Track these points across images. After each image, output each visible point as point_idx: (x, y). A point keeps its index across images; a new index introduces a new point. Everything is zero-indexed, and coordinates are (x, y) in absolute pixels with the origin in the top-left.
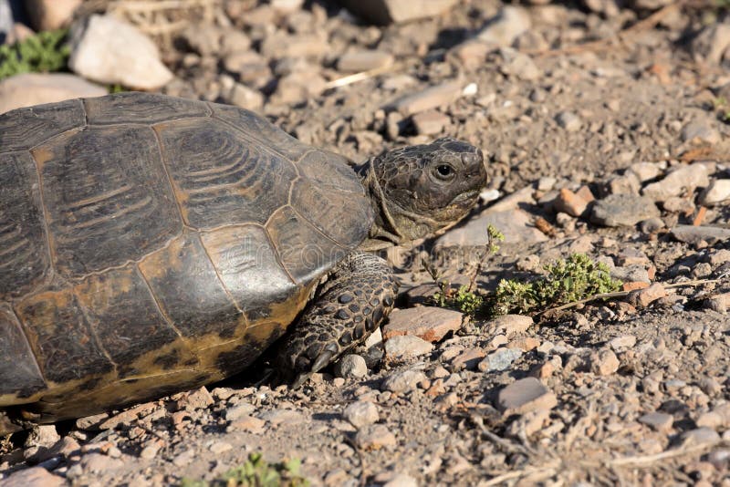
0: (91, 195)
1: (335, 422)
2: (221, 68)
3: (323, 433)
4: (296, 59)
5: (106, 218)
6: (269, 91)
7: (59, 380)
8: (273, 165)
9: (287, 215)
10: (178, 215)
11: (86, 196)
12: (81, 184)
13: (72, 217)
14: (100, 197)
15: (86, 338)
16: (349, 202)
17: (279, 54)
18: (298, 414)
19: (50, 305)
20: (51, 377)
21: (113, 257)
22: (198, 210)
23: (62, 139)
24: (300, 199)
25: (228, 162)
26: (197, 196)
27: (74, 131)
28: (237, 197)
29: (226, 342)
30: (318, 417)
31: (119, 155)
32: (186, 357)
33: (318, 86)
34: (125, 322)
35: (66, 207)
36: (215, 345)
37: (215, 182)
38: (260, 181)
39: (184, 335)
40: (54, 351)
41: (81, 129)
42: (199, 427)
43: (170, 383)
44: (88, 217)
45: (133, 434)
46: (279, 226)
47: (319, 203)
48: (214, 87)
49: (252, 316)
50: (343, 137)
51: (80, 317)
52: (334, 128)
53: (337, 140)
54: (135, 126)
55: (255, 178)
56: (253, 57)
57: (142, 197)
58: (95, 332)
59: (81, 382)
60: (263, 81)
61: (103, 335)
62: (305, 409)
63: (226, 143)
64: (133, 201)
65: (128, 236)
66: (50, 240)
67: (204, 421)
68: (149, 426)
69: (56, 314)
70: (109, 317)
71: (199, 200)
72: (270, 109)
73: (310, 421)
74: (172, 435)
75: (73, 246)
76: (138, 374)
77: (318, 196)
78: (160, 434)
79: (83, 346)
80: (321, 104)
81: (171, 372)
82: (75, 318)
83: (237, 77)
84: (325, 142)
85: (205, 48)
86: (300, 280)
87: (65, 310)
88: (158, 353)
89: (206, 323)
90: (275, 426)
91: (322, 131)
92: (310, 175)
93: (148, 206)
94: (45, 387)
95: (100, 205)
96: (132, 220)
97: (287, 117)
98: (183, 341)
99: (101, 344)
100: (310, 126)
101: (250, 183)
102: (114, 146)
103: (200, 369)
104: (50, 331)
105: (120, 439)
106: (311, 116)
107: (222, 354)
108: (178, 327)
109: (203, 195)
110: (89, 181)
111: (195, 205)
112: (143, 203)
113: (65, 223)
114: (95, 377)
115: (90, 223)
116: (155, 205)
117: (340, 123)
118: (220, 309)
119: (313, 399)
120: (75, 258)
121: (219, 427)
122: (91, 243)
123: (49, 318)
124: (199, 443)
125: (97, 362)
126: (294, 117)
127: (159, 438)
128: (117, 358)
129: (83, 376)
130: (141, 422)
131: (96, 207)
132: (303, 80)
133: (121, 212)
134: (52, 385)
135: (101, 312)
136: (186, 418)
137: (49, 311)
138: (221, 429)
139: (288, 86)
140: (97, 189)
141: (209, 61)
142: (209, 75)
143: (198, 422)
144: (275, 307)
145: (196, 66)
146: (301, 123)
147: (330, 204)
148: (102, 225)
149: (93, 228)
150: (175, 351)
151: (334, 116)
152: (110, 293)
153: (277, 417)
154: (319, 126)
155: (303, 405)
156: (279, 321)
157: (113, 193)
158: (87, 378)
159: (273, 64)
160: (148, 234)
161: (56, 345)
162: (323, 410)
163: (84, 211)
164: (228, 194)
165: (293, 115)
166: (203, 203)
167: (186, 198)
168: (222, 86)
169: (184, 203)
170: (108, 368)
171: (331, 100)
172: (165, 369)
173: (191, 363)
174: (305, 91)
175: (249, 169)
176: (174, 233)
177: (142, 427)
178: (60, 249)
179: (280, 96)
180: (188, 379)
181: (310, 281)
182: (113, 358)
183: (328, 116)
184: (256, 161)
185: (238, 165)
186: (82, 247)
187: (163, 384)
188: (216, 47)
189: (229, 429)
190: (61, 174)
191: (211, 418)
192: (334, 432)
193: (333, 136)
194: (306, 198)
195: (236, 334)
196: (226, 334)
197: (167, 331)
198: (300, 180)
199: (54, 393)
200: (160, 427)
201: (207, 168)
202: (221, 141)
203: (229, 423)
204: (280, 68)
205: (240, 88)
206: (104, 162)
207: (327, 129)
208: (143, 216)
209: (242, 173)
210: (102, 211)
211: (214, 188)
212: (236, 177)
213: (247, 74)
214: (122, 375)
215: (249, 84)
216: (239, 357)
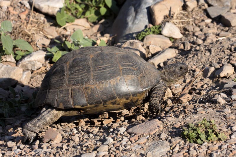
0: (102, 65)
1: (221, 113)
2: (194, 35)
3: (219, 115)
4: (210, 33)
5: (105, 70)
6: (204, 40)
7: (90, 104)
8: (141, 64)
9: (143, 75)
10: (120, 72)
11: (100, 65)
12: (100, 63)
13: (97, 69)
14: (103, 66)
15: (97, 96)
16: (156, 74)
17: (206, 32)
18: (213, 110)
19: (90, 88)
20: (89, 103)
21: (105, 79)
22: (124, 71)
23: (96, 53)
24: (146, 72)
25: (131, 62)
26: (124, 68)
27: (99, 52)
28: (133, 70)
29: (127, 101)
30: (217, 111)
31: (108, 58)
32: (118, 103)
33: (215, 39)
34: (106, 93)
35: (96, 67)
36: (124, 101)
37: (128, 66)
38: (138, 67)
39: (118, 98)
40: (90, 97)
41: (100, 52)
42: (191, 112)
43: (113, 108)
44: (100, 70)
45: (176, 113)
46: (141, 77)
47: (149, 74)
48: (192, 38)
49: (133, 96)
50: (221, 51)
51: (97, 91)
52: (219, 49)
53: (220, 51)
54: (112, 52)
55: (137, 66)
56: (200, 33)
57: (112, 67)
58: (100, 95)
59: (95, 105)
60: (203, 38)
61: (101, 95)
62: (214, 109)
63: (131, 58)
64: (110, 68)
65: (109, 75)
66: (92, 74)
67: (192, 111)
68: (180, 111)
69: (91, 90)
70: (103, 92)
71: (125, 69)
72: (205, 44)
73: (215, 112)
74: (185, 114)
75: (97, 76)
76: (107, 105)
77: (149, 73)
78: (183, 113)
79: (96, 97)
80: (216, 43)
81: (114, 106)
82: (96, 91)
83: (197, 37)
84: (217, 52)
85: (190, 30)
86: (144, 89)
87: (93, 89)
88: (112, 101)
89: (123, 96)
90: (208, 113)
91: (217, 49)
92: (148, 68)
93: (114, 69)
94: (87, 105)
95: (103, 68)
96: (110, 72)
97: (209, 46)
98: (118, 99)
99: (100, 97)
100: (214, 48)
101: (136, 67)
102: (107, 56)
103: (120, 106)
104: (90, 93)
105: (173, 114)
106: (214, 46)
107: (125, 103)
108: (117, 96)
109: (126, 68)
110: (101, 62)
111: (124, 70)
112: (113, 68)
113: (95, 71)
114: (98, 104)
115: (101, 71)
116: (115, 69)
117: (221, 47)
118: (126, 93)
119: (216, 107)
120: (97, 78)
121: (195, 112)
122: (101, 75)
123: (90, 90)
124: (191, 115)
125: (99, 101)
126: (211, 46)
127: (182, 114)
128: (103, 101)
129: (95, 104)
130: (178, 110)
131: (102, 68)
132: (212, 38)
133: (108, 70)
134: (89, 105)
135: (101, 90)
136: (188, 110)
137: (90, 89)
138: (196, 113)
139: (208, 39)
140: (103, 64)
141: (191, 33)
142: (191, 36)
143: (191, 111)
144: (138, 94)
145: (188, 34)
146: (212, 47)
147: (152, 74)
148: (103, 72)
149: (101, 72)
150: (116, 101)
151: (219, 46)
152: (104, 87)
153: (208, 111)
154: (216, 48)
155: (214, 108)
156: (138, 98)
157: (106, 65)
158: (96, 105)
159: (205, 34)
160: (113, 75)
161: (91, 96)
162: (218, 110)
163: (100, 68)
164: (131, 69)
165: (210, 45)
166: (125, 70)
167: (122, 68)
168: (194, 38)
169: (121, 69)
170: (101, 103)
171: (219, 43)
172: (113, 105)
173: (119, 104)
174: (212, 40)
175: (136, 64)
176: (118, 75)
177: (178, 111)
178: (94, 76)
179: (207, 41)
180: (117, 108)
181: (146, 90)
182: (102, 101)
183: (218, 46)
184: (137, 63)
185: (133, 63)
186: (99, 76)
187: (112, 108)
188: (193, 30)
189: (198, 113)
190: (95, 60)
191: (193, 110)
192: (221, 115)
193: (219, 50)
194: (147, 72)
195: (129, 99)
196: (127, 99)
197: (115, 96)
198: (146, 68)
199: (89, 107)
200: (182, 112)
201: (127, 63)
202: (130, 58)
203: (198, 112)
204: (207, 35)
205: (198, 39)
206: (105, 59)
207: (218, 49)
208: (112, 71)
209: (134, 65)
210: (104, 69)
211: (128, 67)
212: (133, 66)
213: (199, 36)
214: (104, 105)
215: (200, 38)
216: (129, 105)
